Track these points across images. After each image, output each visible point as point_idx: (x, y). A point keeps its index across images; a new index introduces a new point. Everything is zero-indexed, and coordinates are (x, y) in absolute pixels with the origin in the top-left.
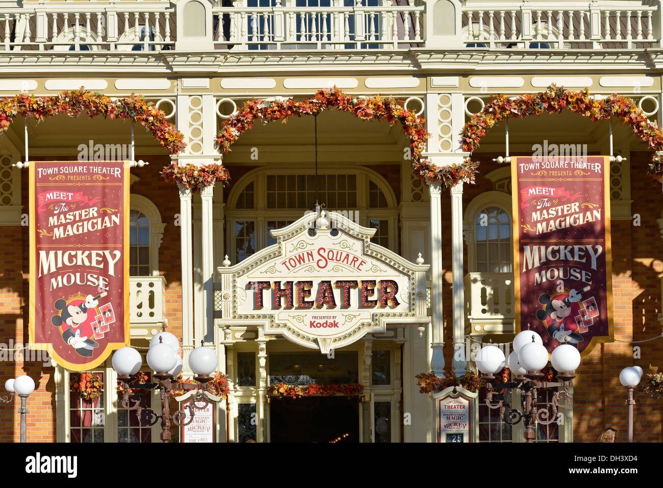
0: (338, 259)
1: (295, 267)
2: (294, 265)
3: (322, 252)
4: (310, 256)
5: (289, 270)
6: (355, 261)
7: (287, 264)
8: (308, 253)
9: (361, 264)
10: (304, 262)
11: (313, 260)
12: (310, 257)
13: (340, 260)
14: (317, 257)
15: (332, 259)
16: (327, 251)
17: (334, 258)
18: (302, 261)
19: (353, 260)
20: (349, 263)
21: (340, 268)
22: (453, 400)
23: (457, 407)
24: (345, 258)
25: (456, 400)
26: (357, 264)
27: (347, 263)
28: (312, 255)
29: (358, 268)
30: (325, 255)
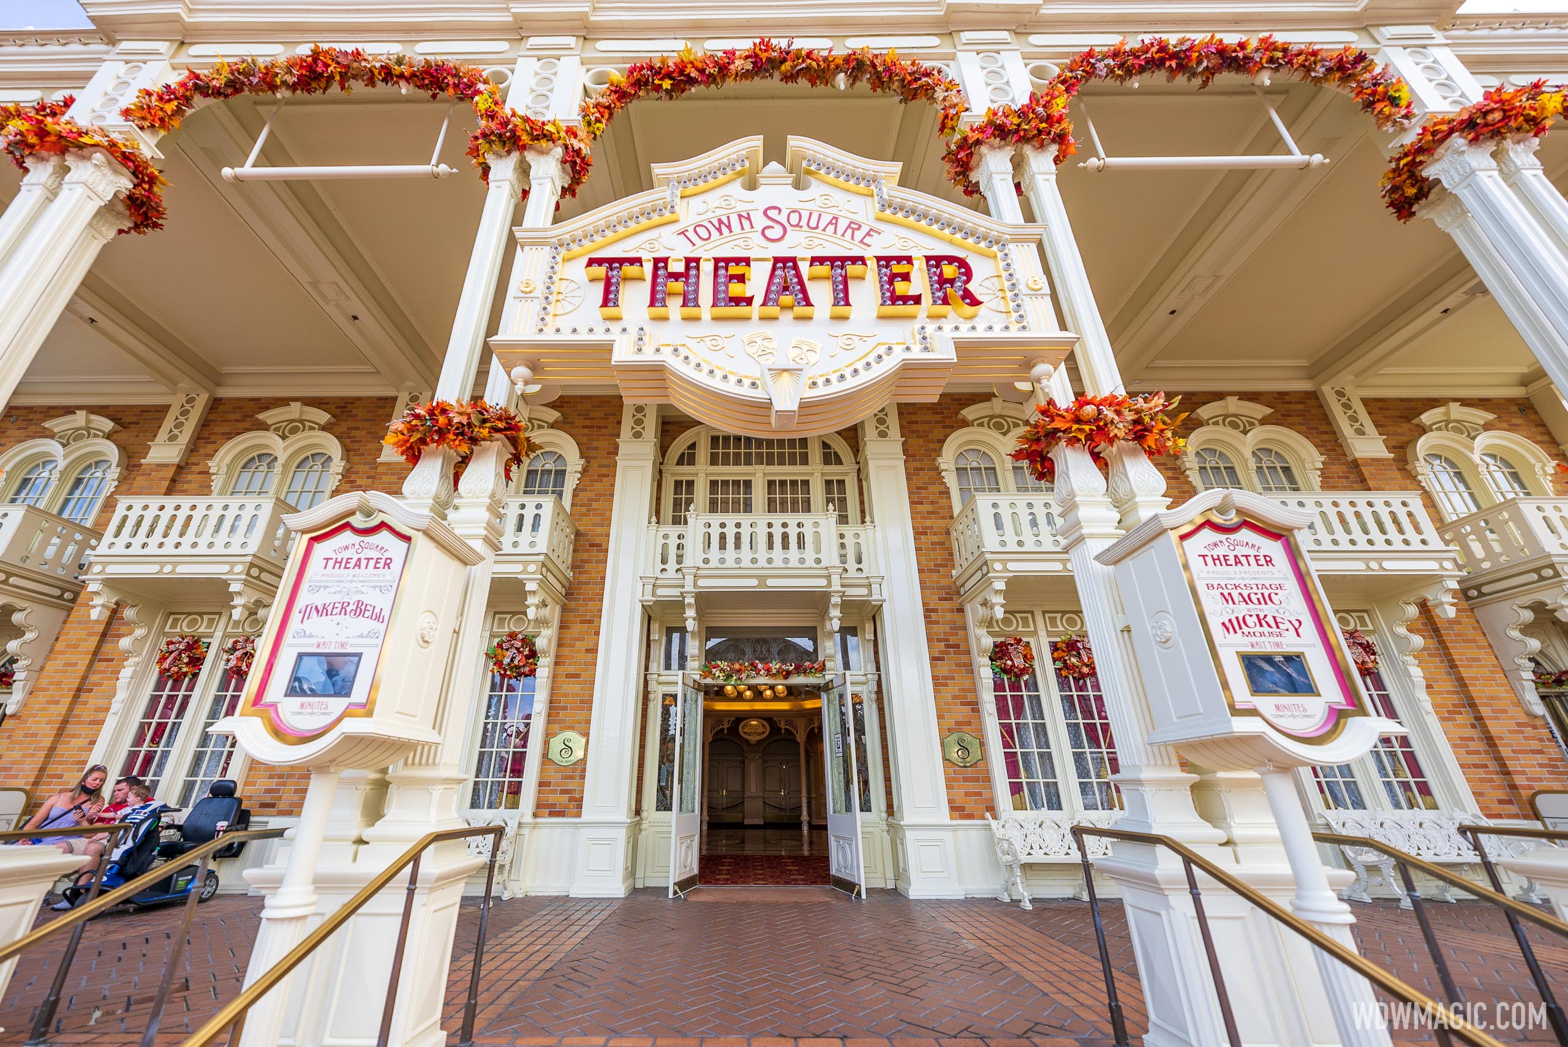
0: (813, 224)
1: (708, 239)
2: (706, 236)
3: (772, 213)
4: (743, 220)
5: (694, 245)
6: (854, 230)
7: (691, 234)
8: (740, 216)
9: (868, 234)
10: (731, 231)
11: (752, 227)
12: (746, 223)
13: (817, 228)
14: (760, 221)
15: (798, 225)
16: (785, 213)
17: (804, 223)
18: (724, 229)
19: (849, 227)
20: (840, 231)
21: (817, 242)
22: (1222, 537)
23: (1243, 560)
24: (830, 223)
25: (1233, 537)
26: (859, 235)
27: (835, 232)
28: (749, 218)
29: (861, 241)
30: (782, 219)
